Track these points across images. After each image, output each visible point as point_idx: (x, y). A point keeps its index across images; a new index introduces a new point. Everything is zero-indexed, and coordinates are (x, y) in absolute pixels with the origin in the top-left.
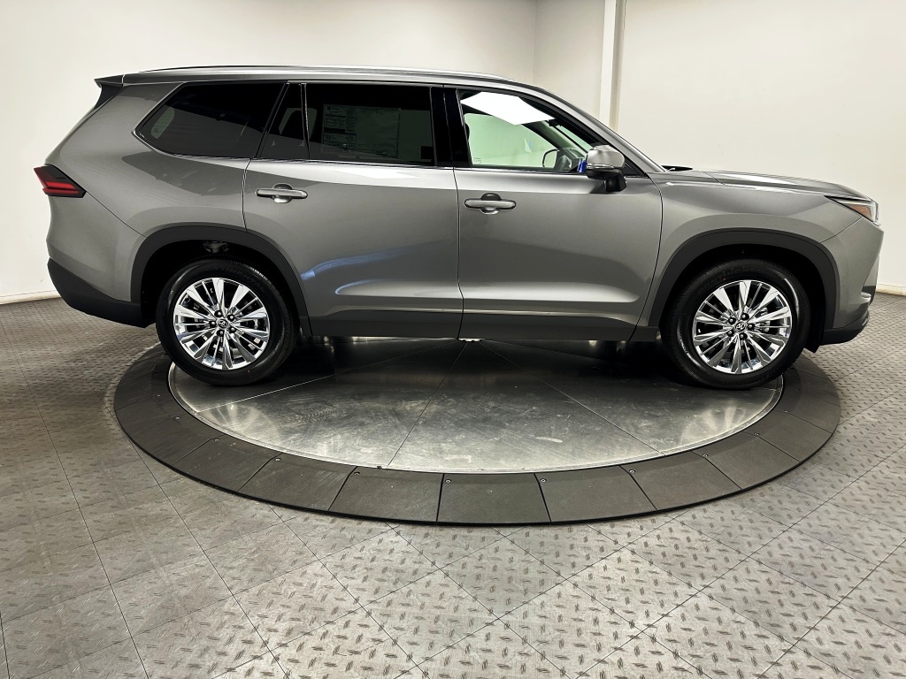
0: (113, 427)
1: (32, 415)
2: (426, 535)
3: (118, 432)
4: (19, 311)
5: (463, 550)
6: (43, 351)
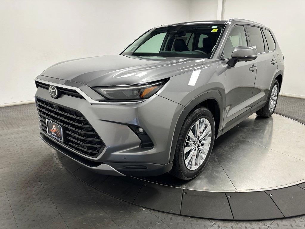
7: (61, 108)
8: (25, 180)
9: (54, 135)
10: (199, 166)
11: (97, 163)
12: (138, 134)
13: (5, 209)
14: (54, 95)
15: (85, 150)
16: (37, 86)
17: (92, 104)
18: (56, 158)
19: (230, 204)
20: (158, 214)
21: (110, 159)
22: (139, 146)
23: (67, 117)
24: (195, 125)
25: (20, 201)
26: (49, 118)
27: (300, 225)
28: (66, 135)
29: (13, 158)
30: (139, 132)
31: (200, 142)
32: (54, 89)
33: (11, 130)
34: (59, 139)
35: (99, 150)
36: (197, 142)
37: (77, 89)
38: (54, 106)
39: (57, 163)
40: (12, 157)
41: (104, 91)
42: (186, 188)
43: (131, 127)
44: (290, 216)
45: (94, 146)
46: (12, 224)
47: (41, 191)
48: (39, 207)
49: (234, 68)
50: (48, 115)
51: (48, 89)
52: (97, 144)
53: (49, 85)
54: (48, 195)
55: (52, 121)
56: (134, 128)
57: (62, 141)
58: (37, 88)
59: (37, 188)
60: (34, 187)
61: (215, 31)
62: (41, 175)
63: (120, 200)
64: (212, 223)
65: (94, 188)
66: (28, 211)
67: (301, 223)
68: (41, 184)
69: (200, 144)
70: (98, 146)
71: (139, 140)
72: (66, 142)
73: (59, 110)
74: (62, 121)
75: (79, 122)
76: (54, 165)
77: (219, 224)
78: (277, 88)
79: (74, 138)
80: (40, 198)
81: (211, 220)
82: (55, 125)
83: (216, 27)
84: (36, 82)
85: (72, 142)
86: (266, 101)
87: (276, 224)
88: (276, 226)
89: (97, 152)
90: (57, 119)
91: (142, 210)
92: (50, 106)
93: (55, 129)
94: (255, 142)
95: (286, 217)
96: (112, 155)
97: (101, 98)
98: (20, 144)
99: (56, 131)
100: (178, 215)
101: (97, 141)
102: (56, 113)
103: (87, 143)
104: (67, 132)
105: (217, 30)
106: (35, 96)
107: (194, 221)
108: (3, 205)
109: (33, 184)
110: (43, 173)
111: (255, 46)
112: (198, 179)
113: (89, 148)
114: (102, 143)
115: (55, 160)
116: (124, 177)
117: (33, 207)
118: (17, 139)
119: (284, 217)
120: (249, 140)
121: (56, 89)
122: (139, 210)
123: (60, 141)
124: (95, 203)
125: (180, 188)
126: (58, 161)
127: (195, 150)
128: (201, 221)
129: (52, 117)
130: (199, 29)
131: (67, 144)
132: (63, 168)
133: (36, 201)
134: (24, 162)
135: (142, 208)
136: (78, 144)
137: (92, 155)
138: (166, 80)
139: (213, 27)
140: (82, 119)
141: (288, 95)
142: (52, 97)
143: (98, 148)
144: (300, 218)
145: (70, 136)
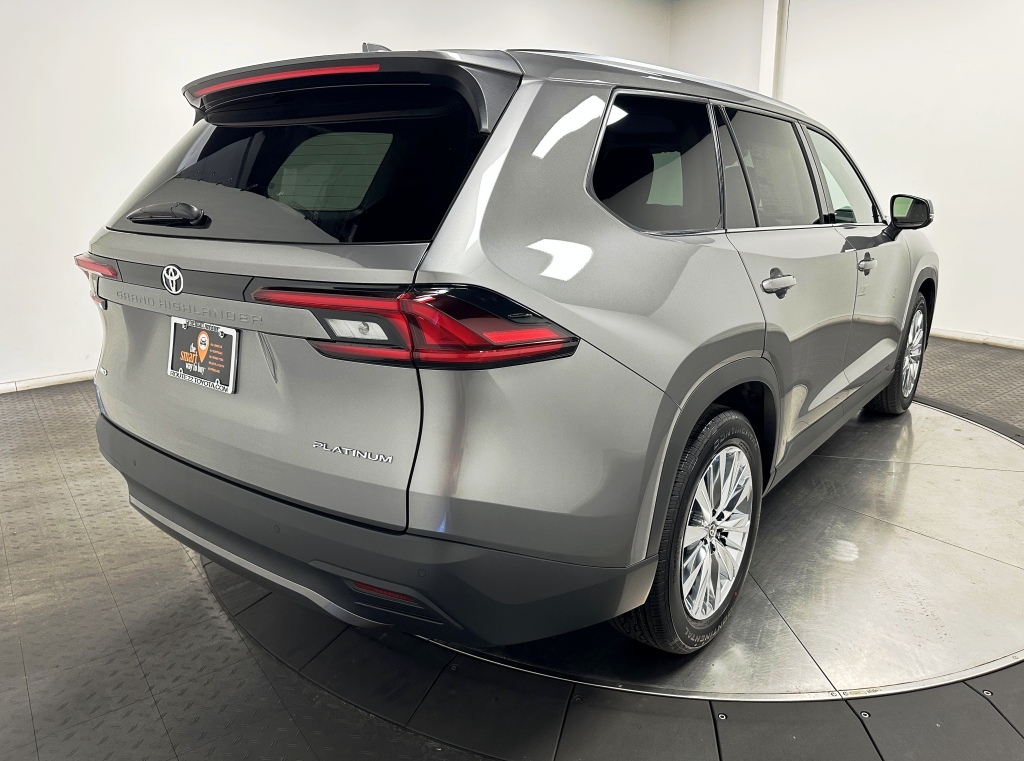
1: (91, 572)
13: (15, 732)
18: (193, 563)
25: (62, 707)
33: (72, 464)
39: (196, 579)
40: (62, 559)
47: (132, 674)
48: (118, 727)
54: (150, 689)
59: (122, 663)
60: (111, 661)
62: (139, 622)
63: (370, 713)
65: (293, 670)
66: (82, 739)
68: (136, 652)
76: (182, 588)
80: (124, 698)
108: (13, 717)
109: (111, 650)
110: (146, 612)
118: (85, 497)
124: (291, 719)
126: (197, 573)
133: (112, 708)
134: (94, 575)
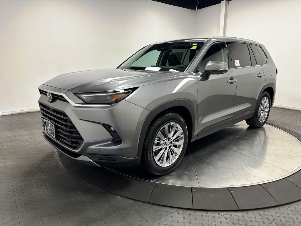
0: (59, 162)
1: (29, 157)
2: (190, 215)
3: (62, 165)
4: (21, 116)
5: (207, 222)
6: (31, 132)
7: (55, 111)
8: (28, 171)
9: (50, 133)
10: (171, 164)
11: (78, 155)
12: (111, 132)
13: (8, 192)
14: (50, 100)
15: (69, 144)
16: (41, 93)
17: (74, 107)
18: (56, 155)
19: (193, 196)
20: (130, 201)
21: (88, 151)
22: (111, 142)
23: (58, 118)
24: (164, 128)
25: (21, 186)
26: (47, 119)
27: (251, 216)
28: (57, 133)
29: (21, 155)
30: (111, 130)
31: (171, 143)
32: (50, 95)
33: (24, 132)
34: (52, 135)
35: (79, 144)
36: (168, 143)
37: (64, 95)
38: (50, 108)
39: (57, 159)
41: (84, 96)
42: (156, 181)
43: (105, 125)
44: (245, 209)
45: (76, 140)
46: (12, 202)
47: (39, 180)
48: (36, 191)
49: (208, 80)
50: (46, 116)
51: (46, 95)
52: (78, 139)
53: (47, 92)
54: (44, 183)
55: (49, 121)
56: (107, 127)
57: (54, 137)
58: (41, 94)
59: (37, 177)
60: (34, 177)
61: (194, 48)
62: (41, 168)
63: (102, 189)
64: (173, 210)
65: (82, 179)
66: (26, 193)
67: (253, 215)
68: (41, 175)
69: (172, 145)
70: (79, 141)
71: (111, 137)
72: (58, 137)
73: (53, 112)
74: (55, 121)
75: (66, 121)
76: (54, 161)
77: (179, 211)
78: (268, 100)
79: (63, 134)
80: (37, 185)
81: (173, 208)
82: (50, 124)
83: (196, 44)
84: (40, 90)
85: (61, 137)
86: (254, 112)
87: (230, 215)
88: (229, 216)
89: (78, 146)
90: (52, 119)
91: (118, 197)
92: (47, 109)
93: (50, 127)
94: (235, 149)
95: (240, 209)
96: (89, 148)
97: (82, 102)
98: (30, 143)
99: (51, 129)
100: (147, 203)
101: (79, 137)
102: (52, 115)
103: (71, 138)
104: (58, 130)
105: (196, 47)
106: (38, 101)
107: (159, 208)
108: (8, 188)
109: (34, 174)
110: (44, 166)
111: (238, 60)
112: (170, 175)
113: (73, 142)
114: (81, 139)
115: (56, 157)
116: (99, 167)
117: (30, 191)
118: (27, 140)
119: (238, 209)
120: (230, 147)
121: (51, 95)
122: (115, 197)
123: (53, 137)
124: (81, 190)
125: (151, 181)
127: (166, 149)
128: (164, 209)
129: (49, 118)
130: (183, 46)
131: (59, 140)
132: (61, 164)
133: (34, 187)
134: (30, 158)
135: (118, 196)
136: (65, 139)
137: (75, 148)
138: (134, 89)
139: (194, 44)
140: (67, 119)
141: (287, 108)
142: (49, 102)
143: (79, 142)
144: (253, 212)
145: (60, 133)
